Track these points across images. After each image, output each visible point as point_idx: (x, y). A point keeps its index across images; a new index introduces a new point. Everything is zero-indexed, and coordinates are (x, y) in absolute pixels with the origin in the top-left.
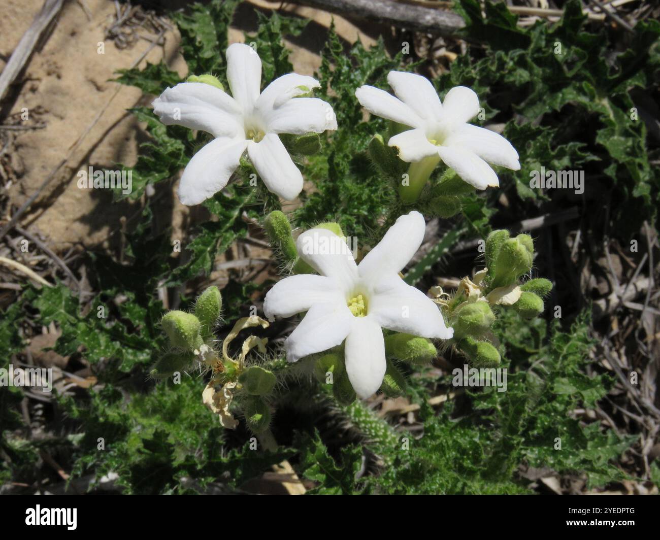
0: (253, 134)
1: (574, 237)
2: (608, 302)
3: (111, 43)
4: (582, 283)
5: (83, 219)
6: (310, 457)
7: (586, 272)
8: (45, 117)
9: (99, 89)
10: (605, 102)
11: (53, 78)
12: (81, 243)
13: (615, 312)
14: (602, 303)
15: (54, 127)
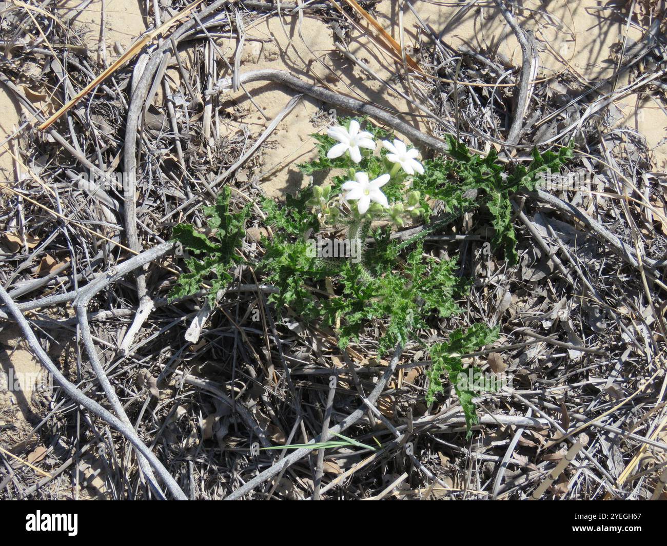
0: (352, 145)
1: (478, 251)
2: (484, 280)
3: (311, 124)
4: (476, 270)
5: (280, 190)
6: (344, 268)
7: (479, 266)
8: (277, 145)
9: (301, 140)
10: (499, 195)
11: (285, 131)
12: (278, 198)
13: (487, 286)
14: (482, 280)
15: (280, 150)
